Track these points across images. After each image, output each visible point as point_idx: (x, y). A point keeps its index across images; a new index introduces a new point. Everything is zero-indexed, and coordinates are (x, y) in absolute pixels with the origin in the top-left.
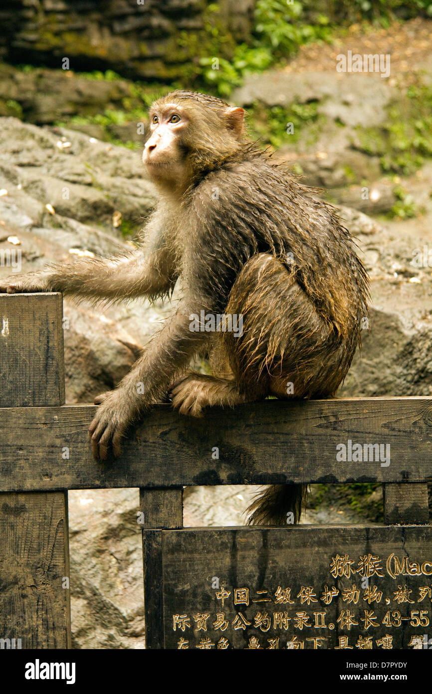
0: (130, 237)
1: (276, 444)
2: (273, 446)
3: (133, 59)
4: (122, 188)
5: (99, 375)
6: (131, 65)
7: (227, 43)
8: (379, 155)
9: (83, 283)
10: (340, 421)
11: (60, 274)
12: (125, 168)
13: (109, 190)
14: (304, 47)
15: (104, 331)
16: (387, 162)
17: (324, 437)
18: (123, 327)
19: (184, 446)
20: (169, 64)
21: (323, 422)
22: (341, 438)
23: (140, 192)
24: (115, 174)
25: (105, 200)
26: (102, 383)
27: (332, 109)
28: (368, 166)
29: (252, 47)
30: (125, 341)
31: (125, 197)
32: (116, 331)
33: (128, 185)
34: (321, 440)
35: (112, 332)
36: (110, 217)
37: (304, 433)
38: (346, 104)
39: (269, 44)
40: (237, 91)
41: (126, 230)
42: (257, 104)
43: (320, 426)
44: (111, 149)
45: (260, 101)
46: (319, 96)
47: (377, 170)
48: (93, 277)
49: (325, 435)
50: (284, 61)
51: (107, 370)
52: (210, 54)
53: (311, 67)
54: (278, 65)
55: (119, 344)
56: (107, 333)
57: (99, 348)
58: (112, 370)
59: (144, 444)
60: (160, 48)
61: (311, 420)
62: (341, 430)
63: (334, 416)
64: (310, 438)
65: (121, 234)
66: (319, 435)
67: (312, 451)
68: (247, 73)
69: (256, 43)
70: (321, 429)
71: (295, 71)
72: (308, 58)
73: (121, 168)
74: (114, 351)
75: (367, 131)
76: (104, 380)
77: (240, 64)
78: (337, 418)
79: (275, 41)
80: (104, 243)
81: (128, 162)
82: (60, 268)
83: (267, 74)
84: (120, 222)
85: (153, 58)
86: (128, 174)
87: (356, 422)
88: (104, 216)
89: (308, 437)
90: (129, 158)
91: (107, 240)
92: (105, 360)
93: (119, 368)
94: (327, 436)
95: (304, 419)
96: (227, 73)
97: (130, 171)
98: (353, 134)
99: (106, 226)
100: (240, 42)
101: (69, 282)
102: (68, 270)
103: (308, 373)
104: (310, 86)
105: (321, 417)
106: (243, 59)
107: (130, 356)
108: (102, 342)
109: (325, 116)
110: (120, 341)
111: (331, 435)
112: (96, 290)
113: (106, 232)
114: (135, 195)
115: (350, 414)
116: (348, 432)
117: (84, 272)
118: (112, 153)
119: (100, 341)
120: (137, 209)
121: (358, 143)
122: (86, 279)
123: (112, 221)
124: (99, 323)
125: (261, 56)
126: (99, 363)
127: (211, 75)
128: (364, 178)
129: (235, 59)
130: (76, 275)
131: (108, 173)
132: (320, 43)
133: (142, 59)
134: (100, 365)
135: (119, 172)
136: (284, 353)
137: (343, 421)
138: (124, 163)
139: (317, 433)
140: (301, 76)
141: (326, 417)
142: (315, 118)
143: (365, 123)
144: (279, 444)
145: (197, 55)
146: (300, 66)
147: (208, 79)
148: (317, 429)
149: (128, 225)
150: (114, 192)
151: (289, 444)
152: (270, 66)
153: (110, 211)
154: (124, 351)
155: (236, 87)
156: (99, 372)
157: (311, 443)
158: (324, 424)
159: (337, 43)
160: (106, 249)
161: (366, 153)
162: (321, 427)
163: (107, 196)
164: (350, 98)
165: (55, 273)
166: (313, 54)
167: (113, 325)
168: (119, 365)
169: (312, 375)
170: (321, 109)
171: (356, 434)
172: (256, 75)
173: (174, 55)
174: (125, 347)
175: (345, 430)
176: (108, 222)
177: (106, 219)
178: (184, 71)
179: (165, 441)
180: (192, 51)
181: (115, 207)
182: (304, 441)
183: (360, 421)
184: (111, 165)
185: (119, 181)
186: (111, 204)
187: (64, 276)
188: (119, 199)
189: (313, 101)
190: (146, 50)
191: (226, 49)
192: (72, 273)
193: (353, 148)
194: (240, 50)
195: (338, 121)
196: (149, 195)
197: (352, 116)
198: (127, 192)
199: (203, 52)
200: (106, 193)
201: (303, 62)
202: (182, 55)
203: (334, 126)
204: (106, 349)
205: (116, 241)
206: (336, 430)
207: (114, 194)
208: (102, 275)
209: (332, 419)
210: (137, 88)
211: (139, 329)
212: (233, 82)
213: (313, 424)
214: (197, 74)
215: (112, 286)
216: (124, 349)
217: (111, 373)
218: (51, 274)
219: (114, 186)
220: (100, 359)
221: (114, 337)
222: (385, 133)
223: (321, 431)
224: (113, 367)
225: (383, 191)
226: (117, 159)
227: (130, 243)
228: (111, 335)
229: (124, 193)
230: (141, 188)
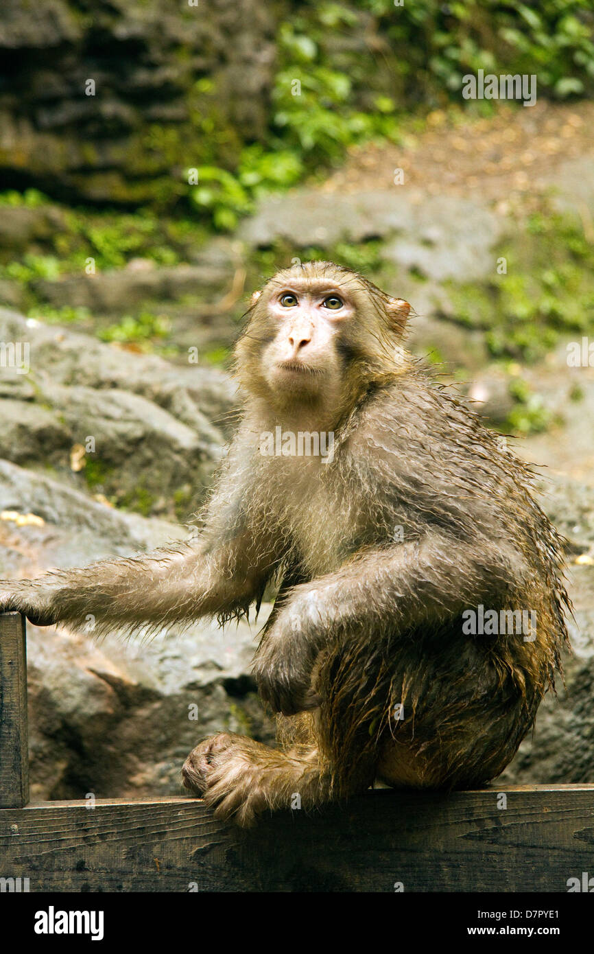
0: (100, 488)
1: (395, 870)
2: (389, 871)
3: (72, 171)
4: (86, 405)
5: (58, 731)
6: (70, 180)
7: (227, 144)
8: (484, 328)
9: (112, 600)
10: (504, 828)
11: (74, 587)
12: (89, 371)
13: (62, 408)
14: (355, 149)
15: (65, 655)
16: (498, 339)
17: (475, 856)
18: (98, 646)
19: (237, 874)
20: (132, 178)
21: (475, 829)
22: (505, 857)
23: (116, 412)
24: (71, 381)
25: (58, 425)
26: (62, 744)
27: (403, 252)
28: (467, 346)
29: (269, 150)
30: (101, 670)
31: (90, 420)
32: (86, 654)
33: (96, 399)
34: (471, 861)
35: (78, 656)
36: (65, 454)
37: (442, 848)
38: (428, 243)
39: (296, 145)
40: (246, 223)
41: (93, 475)
42: (280, 245)
43: (469, 837)
44: (63, 338)
45: (286, 239)
46: (382, 230)
47: (480, 353)
48: (127, 588)
49: (479, 853)
50: (321, 173)
51: (71, 722)
52: (199, 162)
53: (367, 182)
54: (312, 179)
55: (92, 676)
56: (70, 658)
57: (58, 685)
58: (80, 722)
59: (167, 871)
60: (116, 153)
61: (453, 827)
62: (505, 844)
63: (491, 818)
64: (453, 857)
65: (85, 482)
66: (467, 853)
67: (455, 880)
68: (262, 193)
69: (276, 142)
70: (470, 842)
71: (341, 188)
72: (362, 168)
73: (81, 371)
74: (84, 689)
75: (464, 288)
76: (65, 740)
77: (250, 178)
78: (498, 823)
79: (308, 140)
80: (59, 501)
81: (93, 359)
82: (73, 577)
83: (296, 195)
84: (84, 463)
85: (106, 169)
86: (94, 381)
87: (531, 830)
88: (56, 454)
89: (449, 856)
90: (95, 352)
91: (64, 495)
92: (68, 705)
93: (92, 718)
94: (481, 853)
95: (441, 825)
96: (229, 193)
97: (96, 376)
98: (442, 293)
99: (59, 469)
100: (249, 142)
101: (89, 599)
102: (86, 579)
103: (456, 747)
104: (367, 213)
105: (470, 822)
106: (254, 168)
107: (110, 697)
108: (63, 674)
109: (393, 263)
110: (92, 671)
111: (487, 853)
112: (133, 611)
113: (60, 480)
114: (108, 417)
115: (519, 815)
116: (518, 846)
117: (114, 581)
118: (65, 346)
119: (58, 671)
120: (112, 442)
121: (449, 308)
122: (116, 594)
123: (69, 461)
124: (56, 640)
125: (284, 165)
126: (59, 710)
127: (203, 197)
128: (460, 365)
129: (241, 168)
130: (100, 588)
131: (60, 378)
132: (380, 143)
133: (87, 170)
134: (60, 714)
135: (79, 376)
136: (418, 706)
137: (509, 828)
138: (86, 361)
139: (464, 850)
140: (352, 197)
141: (479, 822)
142: (377, 267)
143: (460, 274)
144: (399, 869)
145: (180, 164)
146: (350, 181)
147: (196, 202)
148: (463, 841)
149: (97, 467)
150: (72, 412)
151: (417, 869)
152: (299, 181)
153: (66, 444)
154: (101, 689)
155: (243, 216)
156: (58, 725)
157: (454, 867)
158: (476, 833)
159: (410, 143)
160: (64, 510)
161: (463, 324)
162: (472, 839)
163: (61, 419)
164: (434, 233)
165: (65, 586)
166: (370, 161)
167: (80, 643)
168: (92, 712)
169: (463, 751)
170: (387, 252)
171: (531, 851)
172: (277, 196)
173: (140, 164)
174: (102, 682)
175: (511, 843)
176: (63, 462)
177: (60, 458)
178: (156, 189)
179: (202, 865)
180: (170, 157)
181: (75, 436)
182: (442, 863)
183: (538, 828)
184: (64, 365)
185: (80, 393)
186: (68, 432)
187: (80, 590)
188: (81, 423)
189: (373, 239)
190: (92, 155)
191: (227, 154)
192: (93, 585)
193: (441, 316)
194: (249, 156)
195: (416, 272)
196: (131, 416)
197: (439, 264)
198: (94, 411)
199: (187, 159)
200: (58, 413)
201: (353, 173)
202: (153, 164)
203: (407, 280)
204: (69, 686)
205: (81, 496)
206: (496, 843)
207: (71, 415)
208: (142, 584)
209: (490, 825)
210: (78, 219)
211: (125, 649)
212: (238, 208)
213: (457, 833)
214: (178, 195)
215: (160, 602)
216: (100, 685)
217: (78, 727)
218: (59, 588)
219: (72, 402)
220: (60, 703)
221: (82, 664)
222: (493, 291)
223: (471, 845)
224: (82, 716)
225: (492, 388)
226: (74, 355)
227: (100, 497)
228: (76, 661)
229: (89, 414)
230: (118, 406)
